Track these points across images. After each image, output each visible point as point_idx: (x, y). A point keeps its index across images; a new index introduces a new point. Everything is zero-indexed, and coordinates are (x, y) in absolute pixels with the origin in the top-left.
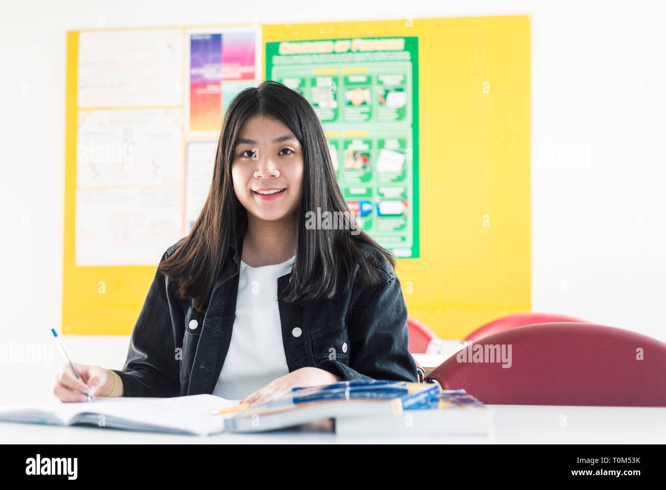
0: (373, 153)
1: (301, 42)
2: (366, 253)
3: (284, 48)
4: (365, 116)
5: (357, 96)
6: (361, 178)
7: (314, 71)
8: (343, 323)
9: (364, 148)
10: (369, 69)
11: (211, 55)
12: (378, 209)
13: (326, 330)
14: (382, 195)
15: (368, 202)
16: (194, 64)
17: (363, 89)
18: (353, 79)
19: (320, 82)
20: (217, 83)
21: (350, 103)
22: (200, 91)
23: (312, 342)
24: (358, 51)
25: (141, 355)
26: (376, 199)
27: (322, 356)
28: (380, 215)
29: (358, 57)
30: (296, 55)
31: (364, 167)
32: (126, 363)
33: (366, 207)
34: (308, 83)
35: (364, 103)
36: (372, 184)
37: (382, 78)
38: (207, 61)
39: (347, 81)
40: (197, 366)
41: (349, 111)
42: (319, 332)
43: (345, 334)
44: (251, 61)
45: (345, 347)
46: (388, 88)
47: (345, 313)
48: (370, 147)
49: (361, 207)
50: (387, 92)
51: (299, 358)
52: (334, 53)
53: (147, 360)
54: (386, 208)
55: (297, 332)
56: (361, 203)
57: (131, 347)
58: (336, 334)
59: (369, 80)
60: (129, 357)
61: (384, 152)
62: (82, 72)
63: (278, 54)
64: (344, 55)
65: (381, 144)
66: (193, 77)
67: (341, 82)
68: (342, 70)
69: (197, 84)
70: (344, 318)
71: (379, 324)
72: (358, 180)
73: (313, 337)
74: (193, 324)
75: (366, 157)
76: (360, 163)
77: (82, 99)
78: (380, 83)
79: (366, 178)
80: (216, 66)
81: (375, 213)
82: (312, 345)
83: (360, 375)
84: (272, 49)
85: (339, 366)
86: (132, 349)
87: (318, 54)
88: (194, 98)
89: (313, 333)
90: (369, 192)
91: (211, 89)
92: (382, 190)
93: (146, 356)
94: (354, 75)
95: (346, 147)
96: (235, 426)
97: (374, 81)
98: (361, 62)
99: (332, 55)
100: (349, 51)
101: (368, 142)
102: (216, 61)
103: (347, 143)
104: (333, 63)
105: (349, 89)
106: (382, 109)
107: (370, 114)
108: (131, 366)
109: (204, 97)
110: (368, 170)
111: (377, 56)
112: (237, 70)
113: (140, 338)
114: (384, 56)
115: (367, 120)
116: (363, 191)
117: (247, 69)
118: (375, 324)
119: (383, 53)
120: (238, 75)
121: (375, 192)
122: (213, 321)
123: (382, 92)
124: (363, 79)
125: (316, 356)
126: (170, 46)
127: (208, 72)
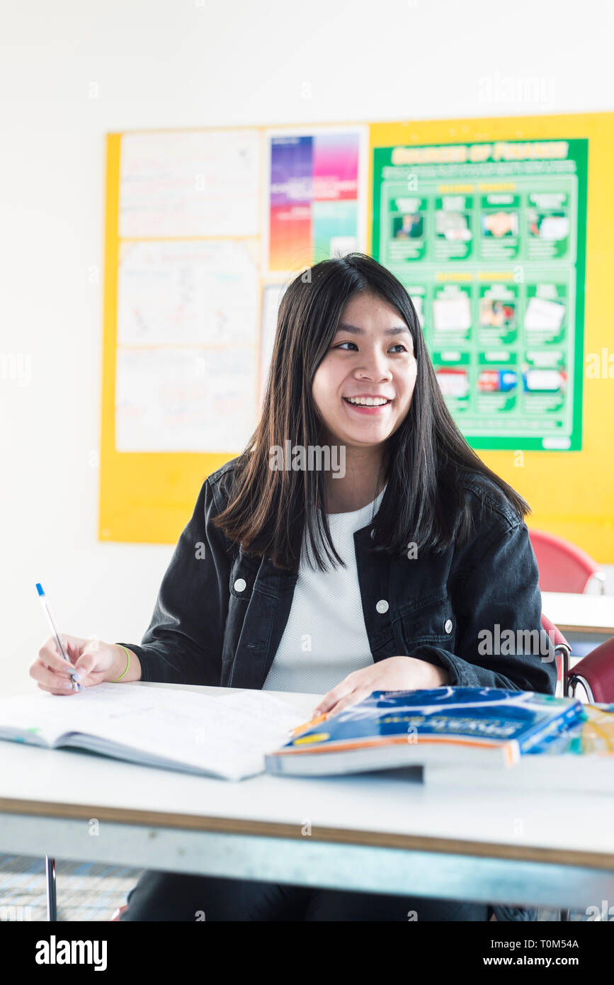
0: (520, 304)
1: (422, 146)
3: (399, 156)
4: (510, 252)
5: (499, 223)
6: (502, 338)
7: (442, 188)
8: (445, 592)
9: (507, 296)
10: (515, 185)
11: (299, 166)
12: (525, 382)
13: (420, 604)
14: (531, 362)
15: (512, 373)
16: (276, 178)
17: (508, 213)
18: (493, 200)
19: (448, 204)
20: (305, 204)
21: (489, 234)
22: (283, 216)
23: (401, 619)
24: (502, 160)
25: (170, 619)
26: (522, 367)
27: (416, 640)
28: (527, 390)
29: (502, 168)
30: (415, 165)
31: (507, 323)
32: (150, 627)
33: (508, 379)
34: (431, 205)
35: (509, 234)
36: (517, 347)
37: (535, 198)
38: (292, 174)
39: (485, 203)
40: (244, 646)
41: (488, 246)
42: (411, 606)
43: (448, 608)
44: (352, 174)
45: (448, 626)
46: (543, 212)
47: (446, 578)
48: (516, 295)
49: (501, 379)
50: (541, 217)
52: (469, 162)
53: (179, 627)
54: (536, 381)
55: (382, 607)
56: (501, 374)
57: (158, 607)
58: (436, 607)
59: (517, 201)
60: (155, 620)
61: (535, 303)
62: (125, 190)
63: (391, 165)
64: (481, 165)
65: (532, 291)
66: (274, 196)
67: (477, 204)
68: (479, 187)
69: (279, 206)
70: (445, 585)
71: (494, 592)
72: (497, 342)
73: (401, 613)
74: (240, 585)
75: (509, 309)
76: (500, 318)
77: (126, 225)
78: (532, 204)
79: (510, 338)
80: (306, 180)
81: (520, 387)
82: (402, 625)
83: (470, 666)
84: (382, 157)
85: (440, 653)
86: (160, 611)
87: (446, 164)
88: (275, 225)
89: (401, 607)
90: (513, 358)
91: (298, 213)
92: (532, 356)
93: (179, 622)
94: (496, 194)
95: (482, 295)
96: (279, 765)
97: (524, 202)
98: (507, 175)
99: (465, 165)
100: (490, 160)
101: (514, 288)
102: (307, 174)
103: (484, 289)
104: (466, 176)
105: (489, 214)
106: (533, 242)
107: (517, 249)
109: (289, 224)
110: (512, 327)
111: (529, 167)
112: (333, 187)
114: (538, 167)
115: (512, 258)
116: (504, 356)
117: (346, 186)
118: (489, 591)
119: (537, 163)
120: (334, 194)
121: (520, 359)
122: (267, 583)
123: (533, 217)
124: (508, 199)
125: (407, 640)
126: (243, 153)
127: (295, 189)
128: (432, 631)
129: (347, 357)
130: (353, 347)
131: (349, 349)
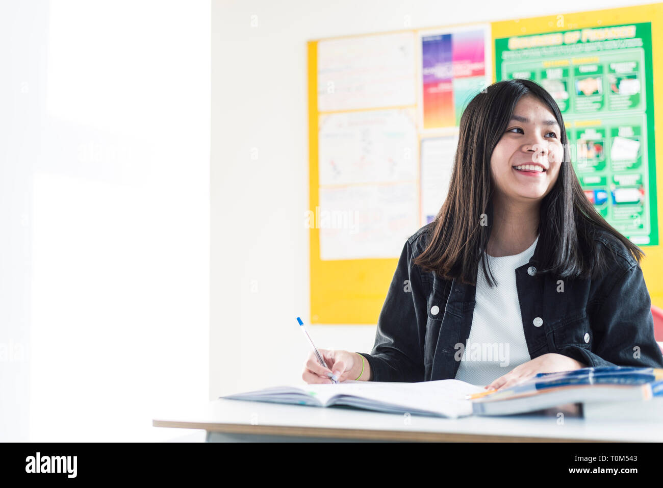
0: (607, 141)
1: (530, 36)
2: (605, 241)
3: (513, 43)
4: (598, 106)
5: (588, 86)
6: (594, 167)
7: (545, 64)
8: (585, 314)
9: (597, 137)
10: (598, 58)
11: (442, 55)
12: (614, 198)
13: (566, 321)
14: (617, 183)
15: (603, 191)
16: (427, 64)
17: (595, 78)
18: (583, 69)
19: (551, 74)
20: (448, 81)
21: (582, 93)
22: (433, 90)
23: (553, 332)
24: (588, 41)
25: (387, 340)
26: (610, 187)
28: (615, 203)
29: (588, 47)
30: (526, 49)
31: (598, 156)
32: (374, 347)
33: (601, 196)
34: (539, 75)
35: (596, 93)
36: (606, 172)
37: (613, 66)
38: (438, 61)
39: (577, 71)
40: (439, 351)
41: (581, 102)
42: (560, 323)
43: (586, 324)
44: (480, 57)
45: (587, 338)
46: (619, 76)
47: (586, 304)
48: (604, 136)
49: (596, 196)
50: (619, 80)
51: (541, 348)
52: (564, 44)
53: (393, 345)
54: (621, 196)
56: (595, 193)
57: (378, 332)
58: (577, 324)
59: (600, 69)
60: (377, 341)
61: (617, 140)
63: (508, 50)
64: (574, 45)
65: (615, 132)
66: (425, 77)
67: (571, 73)
68: (572, 61)
69: (429, 83)
70: (585, 309)
71: (622, 313)
72: (592, 170)
73: (554, 327)
74: (435, 310)
75: (599, 146)
76: (593, 152)
77: (323, 103)
78: (612, 71)
79: (600, 167)
80: (447, 64)
81: (610, 201)
82: (554, 336)
84: (501, 45)
86: (379, 334)
87: (548, 47)
88: (427, 97)
89: (553, 323)
90: (604, 181)
91: (443, 87)
92: (617, 179)
93: (392, 341)
94: (584, 65)
95: (579, 137)
96: (483, 409)
97: (606, 70)
98: (592, 51)
99: (562, 46)
100: (579, 42)
101: (602, 131)
102: (448, 60)
103: (579, 133)
104: (563, 54)
105: (580, 79)
106: (614, 97)
107: (602, 103)
108: (379, 349)
109: (437, 95)
110: (602, 159)
111: (608, 45)
112: (468, 67)
113: (386, 323)
114: (615, 44)
115: (599, 109)
116: (597, 180)
117: (477, 66)
118: (618, 313)
119: (614, 42)
120: (468, 72)
121: (609, 181)
122: (454, 307)
123: (614, 81)
124: (594, 69)
125: (557, 346)
126: (402, 49)
127: (440, 71)
128: (575, 341)
129: (516, 138)
130: (521, 131)
131: (518, 132)
